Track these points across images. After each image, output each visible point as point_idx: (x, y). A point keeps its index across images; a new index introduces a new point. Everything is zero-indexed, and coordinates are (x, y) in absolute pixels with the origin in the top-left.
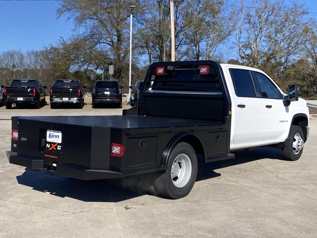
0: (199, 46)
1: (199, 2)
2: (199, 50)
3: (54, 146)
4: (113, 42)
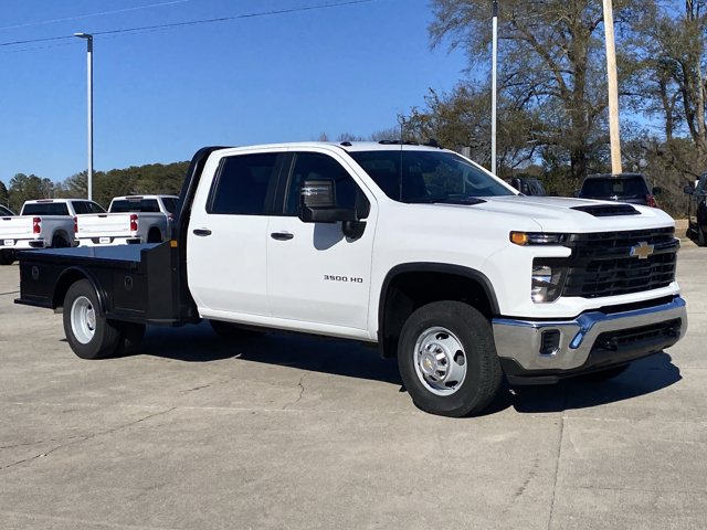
4: (564, 90)
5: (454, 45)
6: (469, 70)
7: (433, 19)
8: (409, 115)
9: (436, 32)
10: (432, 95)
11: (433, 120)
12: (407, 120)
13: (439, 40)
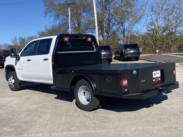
0: (124, 26)
1: (122, 1)
2: (124, 28)
3: (157, 79)
4: (76, 27)
5: (50, 16)
6: (54, 22)
7: (45, 10)
8: (40, 32)
9: (46, 13)
10: (46, 27)
11: (46, 33)
12: (40, 33)
13: (46, 15)
